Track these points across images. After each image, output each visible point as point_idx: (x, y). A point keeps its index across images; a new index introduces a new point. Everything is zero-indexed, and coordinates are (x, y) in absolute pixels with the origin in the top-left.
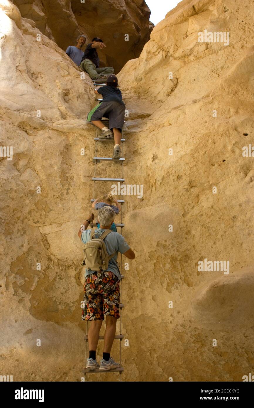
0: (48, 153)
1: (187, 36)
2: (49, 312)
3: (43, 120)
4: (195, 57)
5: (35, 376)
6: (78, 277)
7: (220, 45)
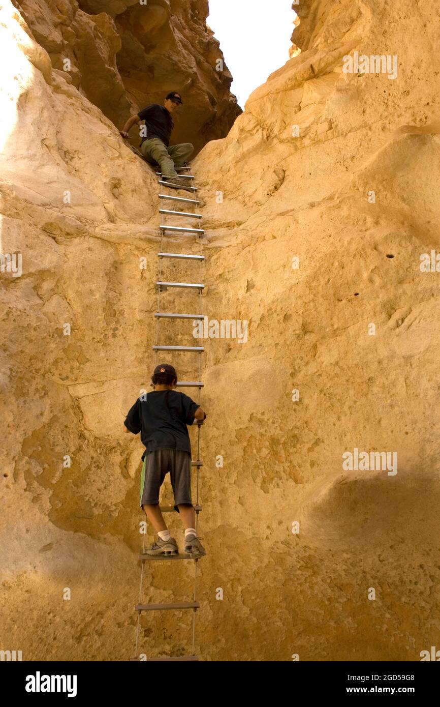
0: (87, 273)
1: (300, 109)
2: (79, 518)
3: (81, 222)
4: (312, 140)
5: (55, 616)
6: (125, 465)
7: (351, 124)
